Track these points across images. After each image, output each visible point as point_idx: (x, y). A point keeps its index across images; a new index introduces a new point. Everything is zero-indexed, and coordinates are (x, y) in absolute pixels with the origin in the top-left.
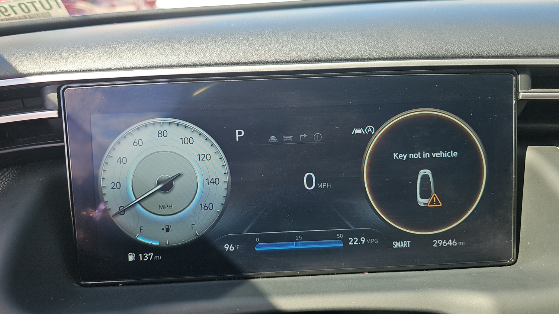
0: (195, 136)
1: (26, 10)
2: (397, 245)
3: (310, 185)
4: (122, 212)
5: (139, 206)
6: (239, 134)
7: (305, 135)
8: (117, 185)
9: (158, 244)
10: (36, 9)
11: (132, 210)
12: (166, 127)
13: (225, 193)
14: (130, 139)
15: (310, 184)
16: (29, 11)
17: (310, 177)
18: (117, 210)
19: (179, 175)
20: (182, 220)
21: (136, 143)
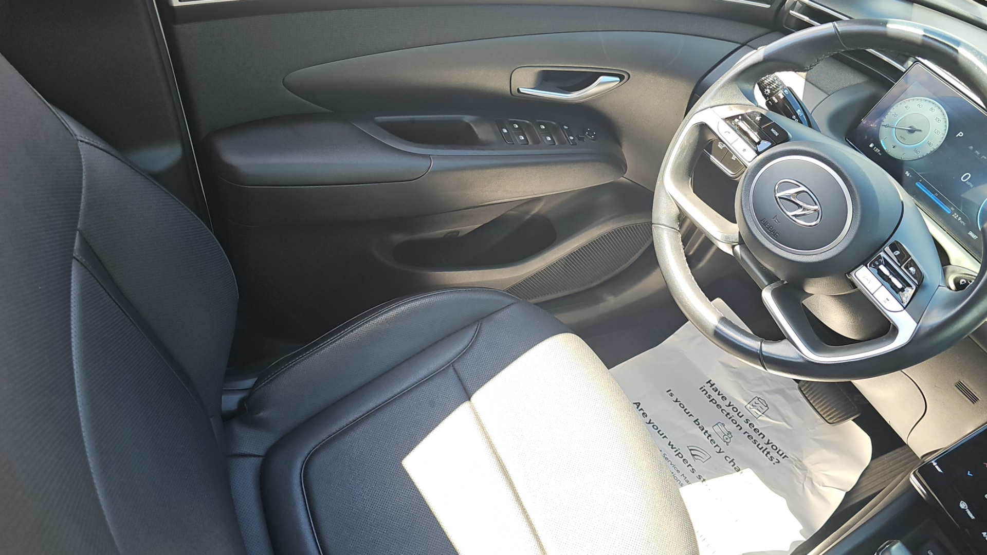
0: (943, 121)
2: (971, 234)
3: (964, 179)
4: (887, 126)
5: (894, 129)
6: (960, 134)
7: (985, 158)
8: (895, 115)
9: (885, 149)
11: (891, 129)
12: (936, 109)
13: (929, 152)
14: (919, 102)
17: (968, 176)
18: (885, 124)
19: (921, 131)
20: (903, 148)
21: (919, 105)
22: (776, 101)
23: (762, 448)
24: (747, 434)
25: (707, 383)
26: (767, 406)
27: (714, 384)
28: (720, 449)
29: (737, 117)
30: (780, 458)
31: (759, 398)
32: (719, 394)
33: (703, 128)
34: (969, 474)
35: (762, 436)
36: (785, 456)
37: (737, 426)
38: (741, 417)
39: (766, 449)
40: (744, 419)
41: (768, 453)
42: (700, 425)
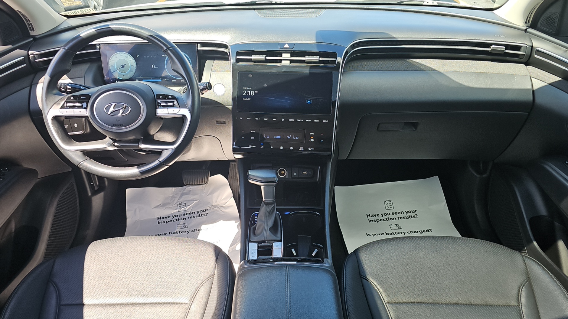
0: (128, 56)
1: (82, 12)
2: (173, 81)
4: (114, 72)
5: (117, 71)
6: (138, 56)
7: (152, 56)
8: (113, 66)
9: (122, 79)
10: (86, 11)
12: (122, 54)
13: (135, 69)
15: (154, 67)
16: (83, 12)
17: (153, 66)
18: (113, 71)
19: (125, 64)
20: (126, 74)
21: (116, 57)
22: (70, 90)
23: (198, 216)
24: (189, 218)
25: (158, 219)
26: (184, 203)
27: (161, 217)
28: (187, 231)
29: (64, 104)
30: (206, 212)
31: (179, 204)
32: (166, 218)
33: (56, 118)
34: (243, 138)
35: (194, 213)
36: (207, 210)
37: (183, 219)
38: (181, 216)
39: (200, 215)
40: (183, 215)
41: (202, 215)
42: (173, 233)
